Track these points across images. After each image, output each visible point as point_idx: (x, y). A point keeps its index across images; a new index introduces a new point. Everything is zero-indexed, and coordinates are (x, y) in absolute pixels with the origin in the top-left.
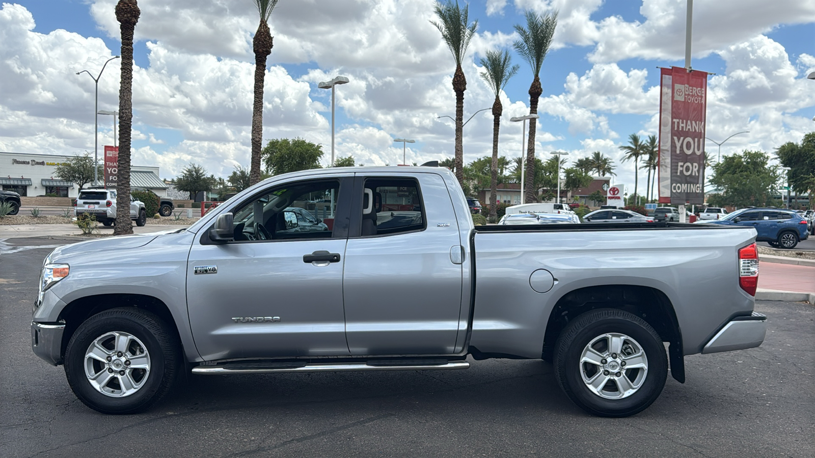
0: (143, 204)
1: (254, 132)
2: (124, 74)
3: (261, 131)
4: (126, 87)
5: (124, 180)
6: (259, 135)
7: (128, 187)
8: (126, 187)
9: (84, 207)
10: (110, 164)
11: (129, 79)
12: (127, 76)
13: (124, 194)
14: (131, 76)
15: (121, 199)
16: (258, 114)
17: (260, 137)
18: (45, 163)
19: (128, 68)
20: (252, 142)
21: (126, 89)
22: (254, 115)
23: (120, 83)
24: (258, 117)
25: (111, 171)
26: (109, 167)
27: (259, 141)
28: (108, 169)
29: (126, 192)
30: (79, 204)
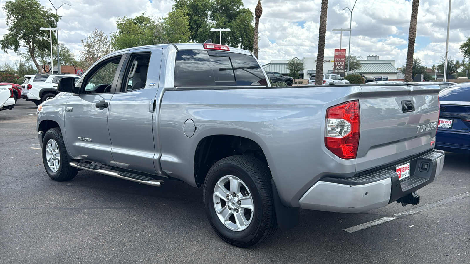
0: (348, 81)
1: (410, 32)
2: (323, 6)
3: (415, 31)
4: (323, 14)
5: (319, 68)
6: (413, 34)
7: (321, 72)
8: (320, 72)
9: (312, 84)
10: (337, 60)
11: (325, 8)
12: (324, 7)
13: (319, 76)
14: (327, 7)
15: (317, 79)
16: (414, 20)
17: (414, 35)
18: (331, 61)
19: (325, 3)
20: (409, 39)
21: (323, 15)
22: (411, 22)
23: (321, 11)
24: (414, 22)
25: (337, 64)
26: (337, 61)
27: (413, 38)
28: (336, 62)
29: (320, 75)
30: (310, 83)
